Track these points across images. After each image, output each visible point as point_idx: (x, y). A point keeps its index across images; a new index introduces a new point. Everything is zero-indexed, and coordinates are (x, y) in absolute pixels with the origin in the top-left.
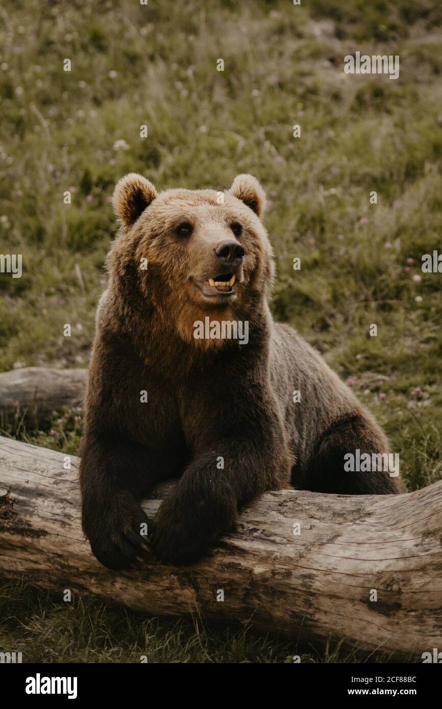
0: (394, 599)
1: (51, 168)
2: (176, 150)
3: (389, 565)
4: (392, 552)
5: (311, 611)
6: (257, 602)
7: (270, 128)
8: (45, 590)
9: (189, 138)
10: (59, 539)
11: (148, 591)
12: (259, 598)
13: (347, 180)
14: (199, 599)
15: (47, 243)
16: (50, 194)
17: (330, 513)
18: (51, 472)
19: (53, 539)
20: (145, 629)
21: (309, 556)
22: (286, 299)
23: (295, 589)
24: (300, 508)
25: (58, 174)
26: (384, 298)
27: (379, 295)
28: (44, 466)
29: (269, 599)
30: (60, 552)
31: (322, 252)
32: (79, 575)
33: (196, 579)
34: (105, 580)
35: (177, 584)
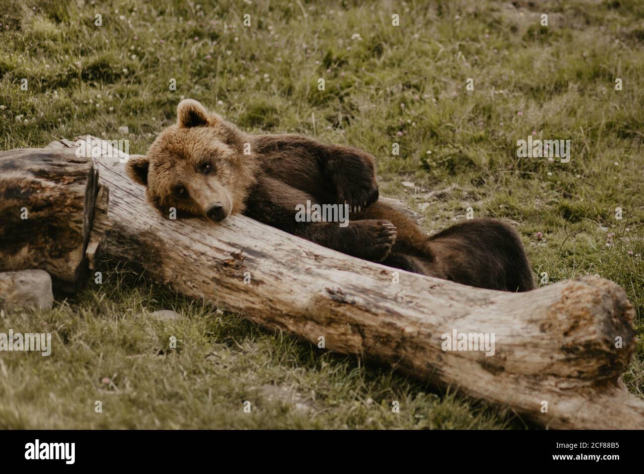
0: (500, 364)
1: (305, 46)
2: (395, 47)
3: (501, 340)
4: (505, 331)
5: (441, 364)
6: (404, 352)
7: (464, 43)
8: (257, 324)
9: (406, 40)
10: (272, 288)
11: (329, 334)
12: (406, 350)
13: (511, 87)
14: (364, 345)
15: (294, 96)
16: (301, 63)
17: (465, 298)
18: (273, 243)
19: (268, 288)
20: (322, 359)
21: (446, 325)
22: (457, 160)
23: (432, 347)
24: (444, 292)
25: (309, 51)
26: (525, 170)
27: (522, 167)
28: (269, 237)
29: (413, 351)
30: (271, 298)
31: (487, 132)
32: (282, 316)
33: (363, 330)
34: (300, 322)
35: (350, 332)
